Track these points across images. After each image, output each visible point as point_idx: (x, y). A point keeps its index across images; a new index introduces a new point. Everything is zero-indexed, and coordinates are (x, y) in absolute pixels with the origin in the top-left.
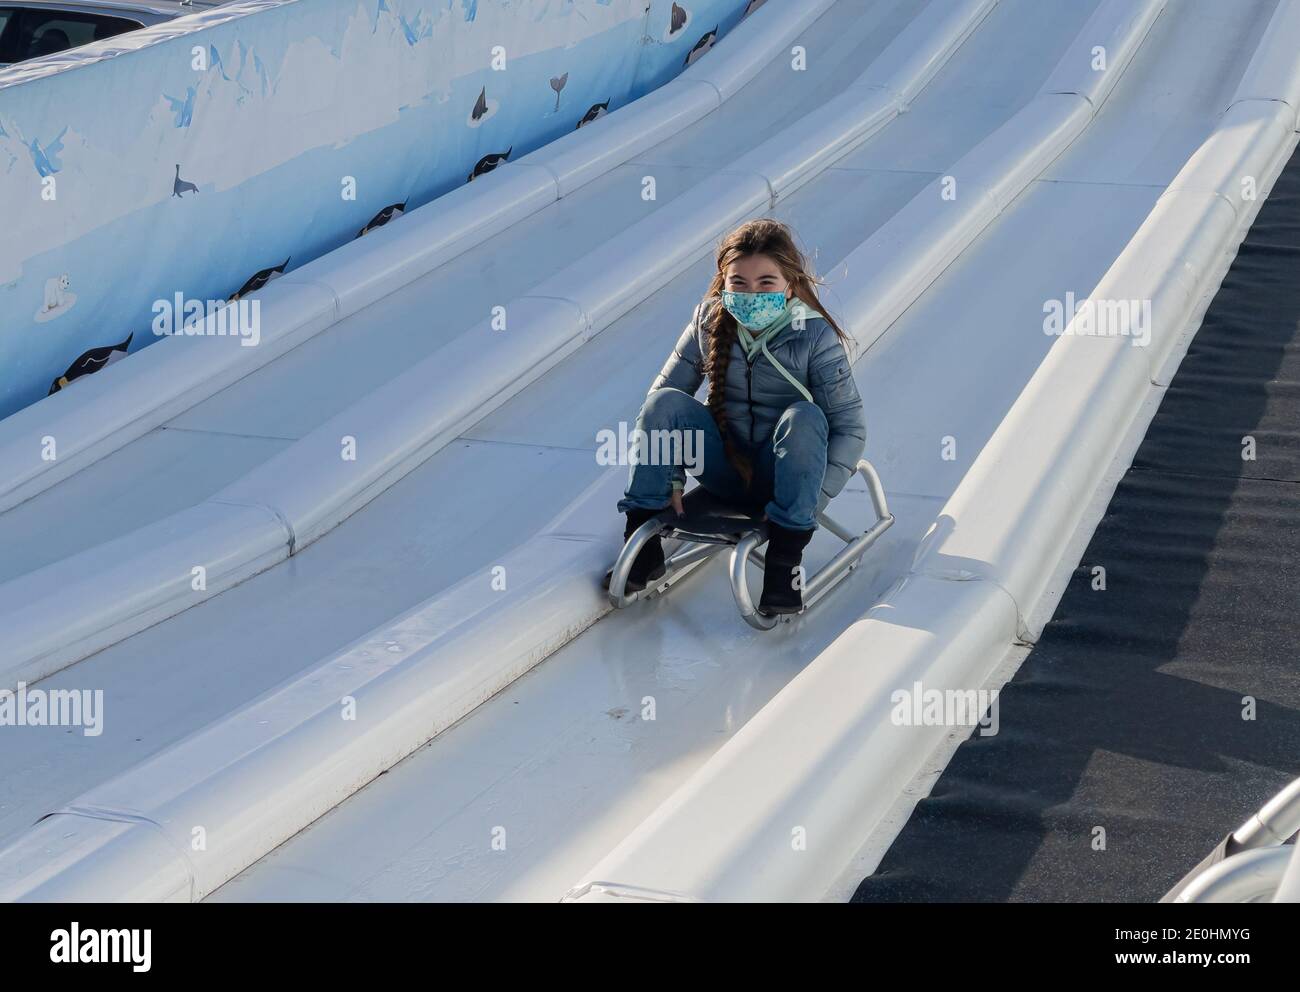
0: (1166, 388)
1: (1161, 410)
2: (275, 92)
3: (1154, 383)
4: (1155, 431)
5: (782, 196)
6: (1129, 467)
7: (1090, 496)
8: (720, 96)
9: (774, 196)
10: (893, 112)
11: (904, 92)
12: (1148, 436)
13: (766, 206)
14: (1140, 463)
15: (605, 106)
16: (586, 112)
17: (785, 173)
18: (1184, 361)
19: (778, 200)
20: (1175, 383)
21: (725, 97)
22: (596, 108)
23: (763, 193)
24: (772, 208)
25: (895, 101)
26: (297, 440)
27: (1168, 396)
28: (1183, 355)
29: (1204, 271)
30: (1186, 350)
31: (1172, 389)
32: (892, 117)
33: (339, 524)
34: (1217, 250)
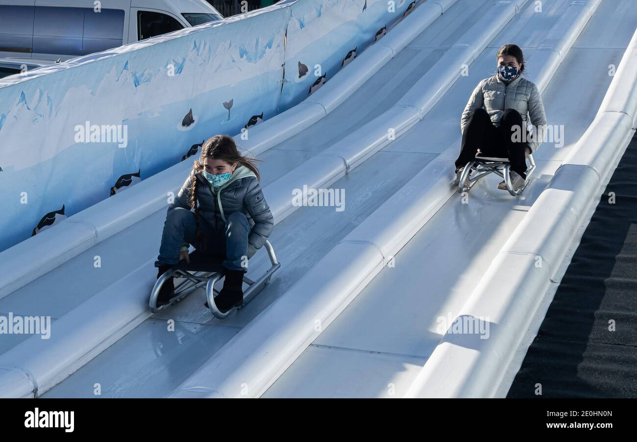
0: (559, 284)
1: (556, 298)
2: (56, 115)
3: (552, 281)
4: (552, 312)
5: (352, 168)
6: (535, 336)
7: (512, 356)
8: (326, 111)
9: (348, 168)
10: (417, 119)
11: (423, 108)
12: (547, 315)
13: (343, 174)
14: (543, 333)
15: (261, 117)
16: (249, 121)
17: (355, 154)
18: (570, 266)
19: (350, 170)
20: (564, 281)
21: (328, 112)
22: (255, 117)
23: (341, 167)
24: (347, 174)
25: (418, 113)
26: (57, 319)
27: (560, 290)
28: (569, 263)
29: (582, 212)
30: (571, 260)
31: (563, 285)
32: (416, 122)
33: (70, 375)
34: (588, 199)
